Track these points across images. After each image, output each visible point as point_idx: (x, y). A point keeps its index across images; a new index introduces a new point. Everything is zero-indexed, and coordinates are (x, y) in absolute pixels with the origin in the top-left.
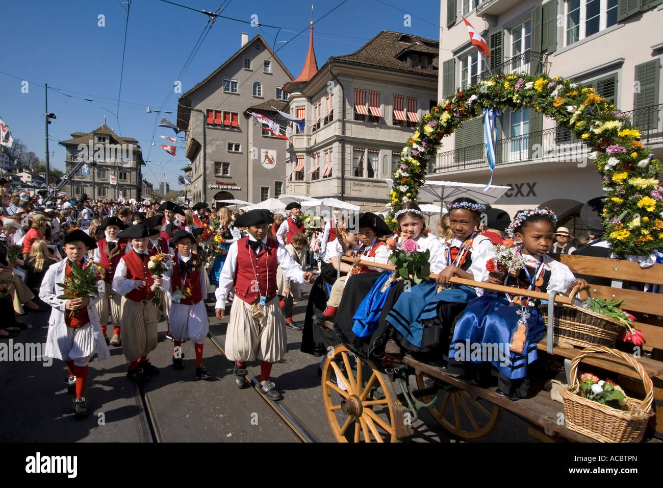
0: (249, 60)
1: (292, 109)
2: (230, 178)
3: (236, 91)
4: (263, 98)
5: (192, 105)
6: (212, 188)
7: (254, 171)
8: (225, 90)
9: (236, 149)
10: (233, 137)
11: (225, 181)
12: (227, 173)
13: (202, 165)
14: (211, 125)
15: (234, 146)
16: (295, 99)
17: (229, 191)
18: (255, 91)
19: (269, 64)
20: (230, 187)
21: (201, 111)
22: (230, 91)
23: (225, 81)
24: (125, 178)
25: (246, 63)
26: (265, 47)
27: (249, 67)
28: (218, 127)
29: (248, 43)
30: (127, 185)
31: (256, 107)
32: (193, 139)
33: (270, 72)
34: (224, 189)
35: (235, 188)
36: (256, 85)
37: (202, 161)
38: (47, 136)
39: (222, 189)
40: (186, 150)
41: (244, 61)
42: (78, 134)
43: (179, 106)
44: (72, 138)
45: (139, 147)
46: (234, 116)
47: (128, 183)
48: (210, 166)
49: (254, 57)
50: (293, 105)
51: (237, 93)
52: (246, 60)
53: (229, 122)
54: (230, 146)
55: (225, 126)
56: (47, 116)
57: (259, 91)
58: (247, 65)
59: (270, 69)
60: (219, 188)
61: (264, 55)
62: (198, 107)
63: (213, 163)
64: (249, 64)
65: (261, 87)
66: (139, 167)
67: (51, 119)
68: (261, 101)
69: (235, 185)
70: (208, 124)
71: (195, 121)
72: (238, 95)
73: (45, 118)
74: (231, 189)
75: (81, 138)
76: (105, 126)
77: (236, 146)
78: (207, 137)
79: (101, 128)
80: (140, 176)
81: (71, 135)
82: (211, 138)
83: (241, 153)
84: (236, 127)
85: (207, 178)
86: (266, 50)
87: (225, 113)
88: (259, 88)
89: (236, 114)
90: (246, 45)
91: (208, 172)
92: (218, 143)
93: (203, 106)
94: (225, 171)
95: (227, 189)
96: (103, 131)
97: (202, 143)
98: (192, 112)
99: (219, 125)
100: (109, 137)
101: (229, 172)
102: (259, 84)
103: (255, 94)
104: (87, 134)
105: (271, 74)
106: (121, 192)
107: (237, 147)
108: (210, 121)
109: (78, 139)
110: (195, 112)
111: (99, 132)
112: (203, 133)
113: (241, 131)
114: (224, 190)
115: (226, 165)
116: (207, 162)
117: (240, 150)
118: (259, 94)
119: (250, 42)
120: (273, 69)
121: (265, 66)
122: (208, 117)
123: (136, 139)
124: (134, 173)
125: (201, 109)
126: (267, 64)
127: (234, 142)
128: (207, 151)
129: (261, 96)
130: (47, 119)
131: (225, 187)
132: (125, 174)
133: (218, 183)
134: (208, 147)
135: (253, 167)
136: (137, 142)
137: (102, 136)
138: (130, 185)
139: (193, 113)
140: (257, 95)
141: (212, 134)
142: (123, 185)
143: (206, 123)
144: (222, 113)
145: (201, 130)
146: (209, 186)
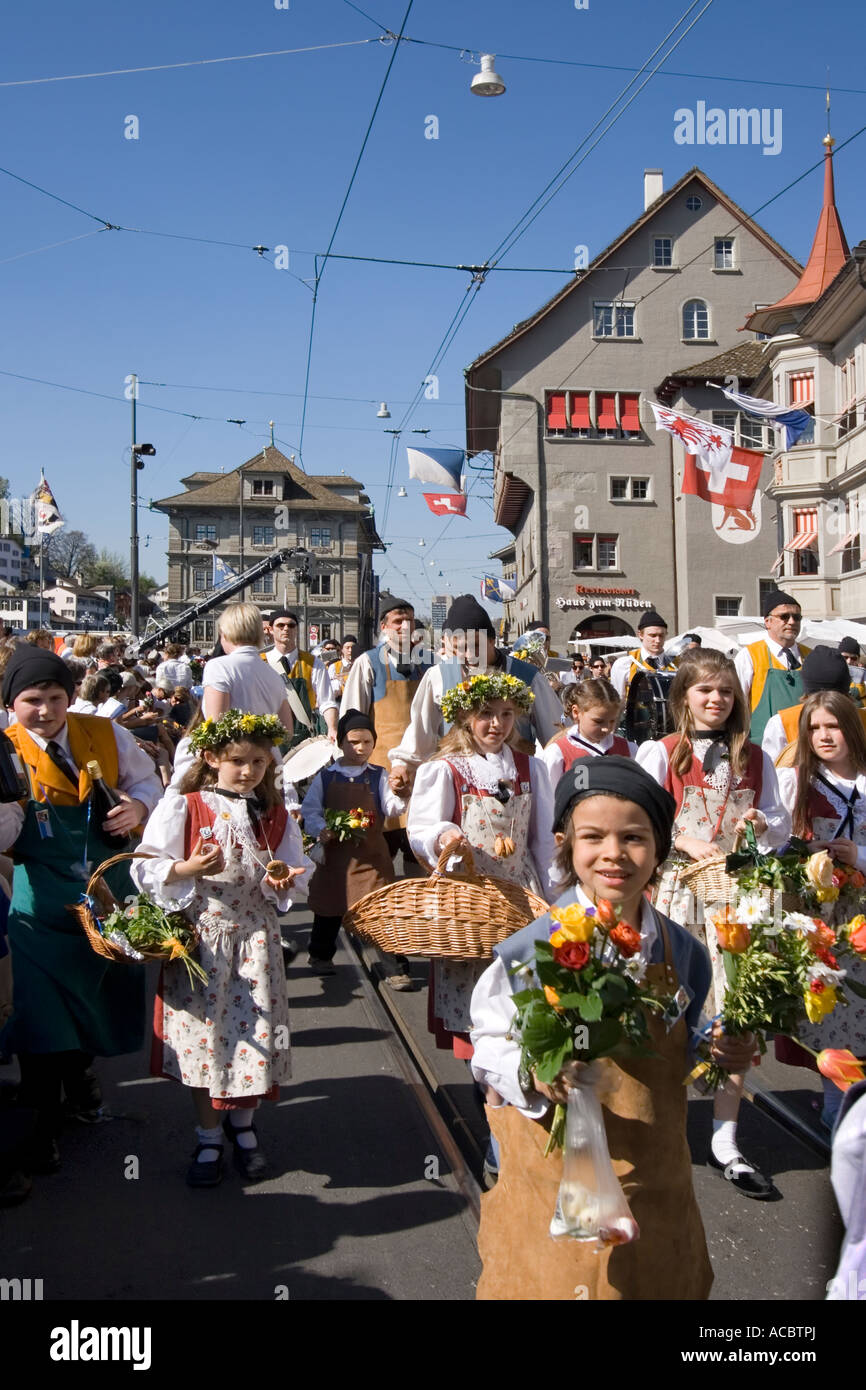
0: (668, 244)
1: (778, 378)
2: (622, 575)
3: (630, 332)
4: (714, 344)
5: (503, 383)
6: (566, 608)
7: (692, 553)
8: (599, 333)
9: (635, 494)
10: (626, 461)
11: (606, 584)
12: (612, 563)
13: (536, 544)
14: (561, 431)
15: (629, 485)
16: (783, 354)
17: (617, 614)
18: (688, 325)
19: (729, 245)
20: (619, 602)
21: (528, 398)
22: (614, 335)
23: (599, 308)
24: (326, 590)
25: (658, 253)
26: (714, 200)
27: (668, 262)
28: (581, 437)
29: (663, 197)
30: (331, 610)
31: (691, 373)
32: (509, 475)
33: (734, 267)
34: (603, 608)
35: (637, 603)
36: (693, 309)
37: (536, 534)
38: (135, 499)
39: (596, 609)
40: (495, 503)
41: (652, 248)
42: (199, 477)
43: (467, 389)
44: (184, 489)
45: (365, 500)
46: (628, 403)
47: (336, 603)
48: (559, 546)
49: (681, 231)
50: (780, 370)
51: (635, 336)
52: (658, 243)
53: (613, 418)
54: (618, 486)
55: (602, 432)
56: (137, 451)
57: (702, 325)
58: (663, 254)
59: (733, 260)
60: (586, 606)
61: (714, 223)
62: (521, 386)
63: (568, 536)
64: (668, 253)
65: (709, 311)
66: (365, 556)
67: (144, 458)
68: (708, 353)
69: (636, 595)
70: (552, 431)
71: (516, 426)
72: (639, 341)
73: (129, 456)
74: (624, 608)
75: (208, 487)
76: (272, 451)
77: (635, 484)
78: (548, 467)
79: (259, 458)
80: (369, 581)
81: (183, 481)
82: (560, 469)
83: (653, 504)
84: (633, 433)
85: (552, 580)
86: (719, 207)
87: (600, 396)
88: (703, 316)
89: (635, 396)
90: (657, 204)
91: (552, 563)
92: (581, 480)
93: (535, 381)
94: (606, 559)
95: (613, 607)
96: (264, 466)
97: (535, 487)
98: (505, 402)
99: (584, 431)
100: (281, 478)
101: (616, 559)
102: (701, 305)
103: (688, 333)
104: (224, 476)
105: (738, 273)
106: (314, 629)
107: (640, 487)
108: (557, 420)
109: (199, 491)
110: (513, 402)
111: (255, 468)
112: (536, 455)
113: (648, 443)
114: (602, 612)
115: (608, 540)
116: (550, 535)
117: (649, 496)
118: (703, 334)
119: (669, 193)
120: (742, 260)
121: (719, 251)
122: (550, 409)
123: (359, 480)
124: (351, 577)
125: (532, 394)
126: (722, 245)
127: (631, 474)
128: (550, 505)
129: (709, 338)
130: (135, 458)
131: (607, 602)
132: (326, 580)
133: (583, 592)
134: (550, 493)
135: (690, 543)
136: (362, 487)
137: (264, 479)
138: (340, 610)
139: (507, 405)
140: (696, 337)
141: (561, 456)
142: (320, 610)
143: (543, 430)
144: (592, 398)
145: (531, 448)
146: (558, 602)
